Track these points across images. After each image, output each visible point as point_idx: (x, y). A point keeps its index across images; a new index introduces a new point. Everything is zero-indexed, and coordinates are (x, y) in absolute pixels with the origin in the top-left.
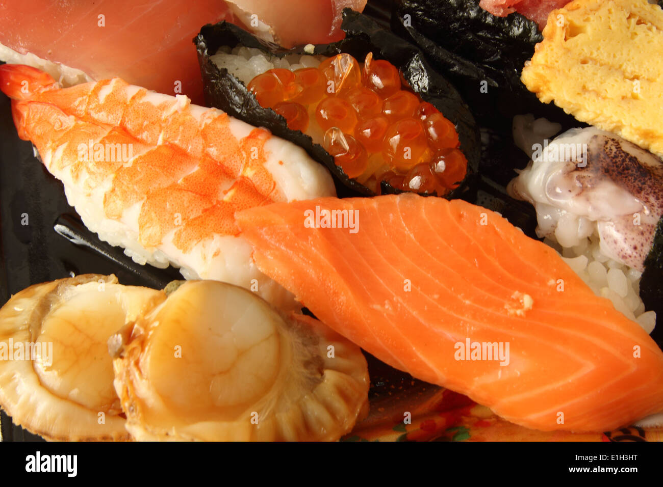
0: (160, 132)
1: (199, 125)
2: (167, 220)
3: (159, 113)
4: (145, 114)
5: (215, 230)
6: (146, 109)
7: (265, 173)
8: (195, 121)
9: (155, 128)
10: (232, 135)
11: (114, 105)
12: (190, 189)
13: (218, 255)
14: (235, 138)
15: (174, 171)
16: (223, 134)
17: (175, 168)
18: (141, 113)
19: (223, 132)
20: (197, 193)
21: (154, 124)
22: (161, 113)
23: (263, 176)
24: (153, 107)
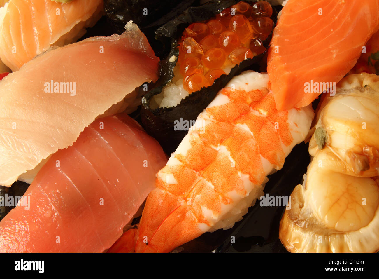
0: (210, 147)
1: (213, 123)
2: (275, 145)
3: (197, 145)
4: (195, 154)
5: (285, 121)
6: (192, 153)
7: (252, 93)
8: (209, 125)
9: (207, 150)
10: (225, 105)
11: (183, 174)
12: (259, 129)
13: (297, 124)
14: (227, 103)
15: (245, 137)
16: (223, 109)
17: (243, 136)
18: (194, 157)
19: (222, 109)
20: (262, 126)
21: (204, 150)
22: (198, 144)
23: (253, 94)
24: (191, 149)
